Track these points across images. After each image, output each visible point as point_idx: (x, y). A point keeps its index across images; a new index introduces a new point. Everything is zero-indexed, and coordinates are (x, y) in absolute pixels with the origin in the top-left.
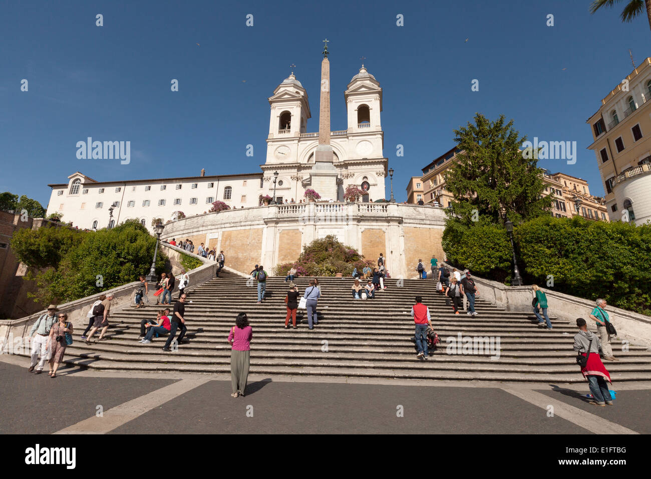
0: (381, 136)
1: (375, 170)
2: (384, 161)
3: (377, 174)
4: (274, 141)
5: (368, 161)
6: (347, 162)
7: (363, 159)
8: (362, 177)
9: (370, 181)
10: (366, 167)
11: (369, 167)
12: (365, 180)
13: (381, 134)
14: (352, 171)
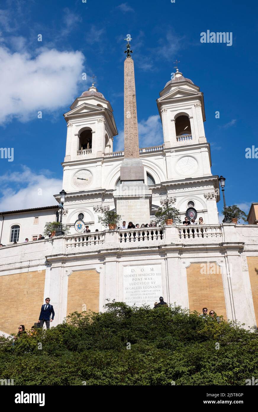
0: (206, 149)
1: (203, 192)
2: (213, 180)
3: (205, 197)
4: (73, 164)
5: (192, 181)
6: (166, 184)
7: (187, 179)
8: (187, 202)
9: (198, 207)
10: (190, 189)
11: (194, 189)
12: (191, 206)
13: (206, 147)
14: (173, 196)
